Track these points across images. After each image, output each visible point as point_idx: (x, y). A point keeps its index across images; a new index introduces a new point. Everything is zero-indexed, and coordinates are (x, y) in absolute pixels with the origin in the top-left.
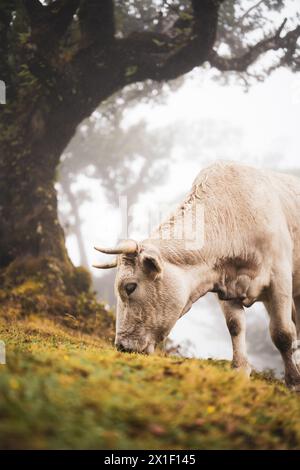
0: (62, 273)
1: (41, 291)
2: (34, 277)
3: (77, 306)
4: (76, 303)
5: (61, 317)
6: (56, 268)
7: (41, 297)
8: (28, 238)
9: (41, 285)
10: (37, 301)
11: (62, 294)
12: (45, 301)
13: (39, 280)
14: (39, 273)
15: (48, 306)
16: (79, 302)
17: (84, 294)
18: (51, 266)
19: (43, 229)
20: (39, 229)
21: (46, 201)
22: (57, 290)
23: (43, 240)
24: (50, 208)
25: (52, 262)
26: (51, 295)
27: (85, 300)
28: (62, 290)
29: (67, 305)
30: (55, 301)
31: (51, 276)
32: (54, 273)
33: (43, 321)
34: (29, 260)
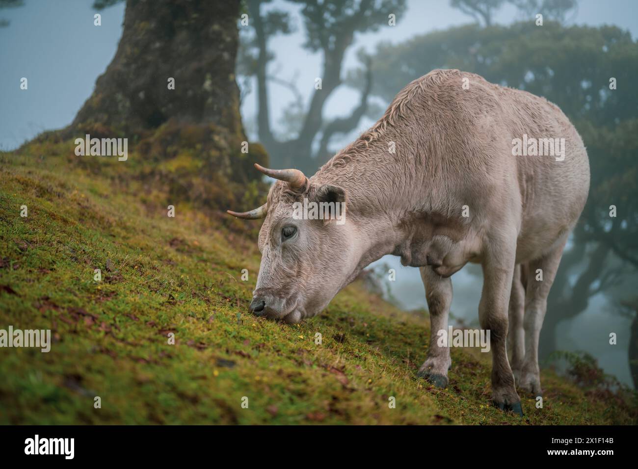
0: (229, 151)
1: (198, 172)
2: (191, 151)
3: (244, 200)
4: (243, 195)
5: (219, 213)
6: (223, 143)
7: (196, 181)
8: (190, 93)
9: (200, 164)
10: (190, 185)
11: (225, 180)
12: (202, 189)
13: (196, 156)
14: (199, 146)
15: (204, 196)
16: (247, 194)
17: (255, 183)
18: (216, 138)
19: (213, 84)
20: (207, 84)
21: (222, 46)
22: (220, 173)
23: (210, 100)
24: (226, 56)
25: (219, 134)
26: (211, 179)
27: (256, 193)
28: (226, 175)
29: (231, 196)
30: (215, 189)
31: (214, 153)
32: (219, 149)
33: (195, 214)
34: (187, 125)
